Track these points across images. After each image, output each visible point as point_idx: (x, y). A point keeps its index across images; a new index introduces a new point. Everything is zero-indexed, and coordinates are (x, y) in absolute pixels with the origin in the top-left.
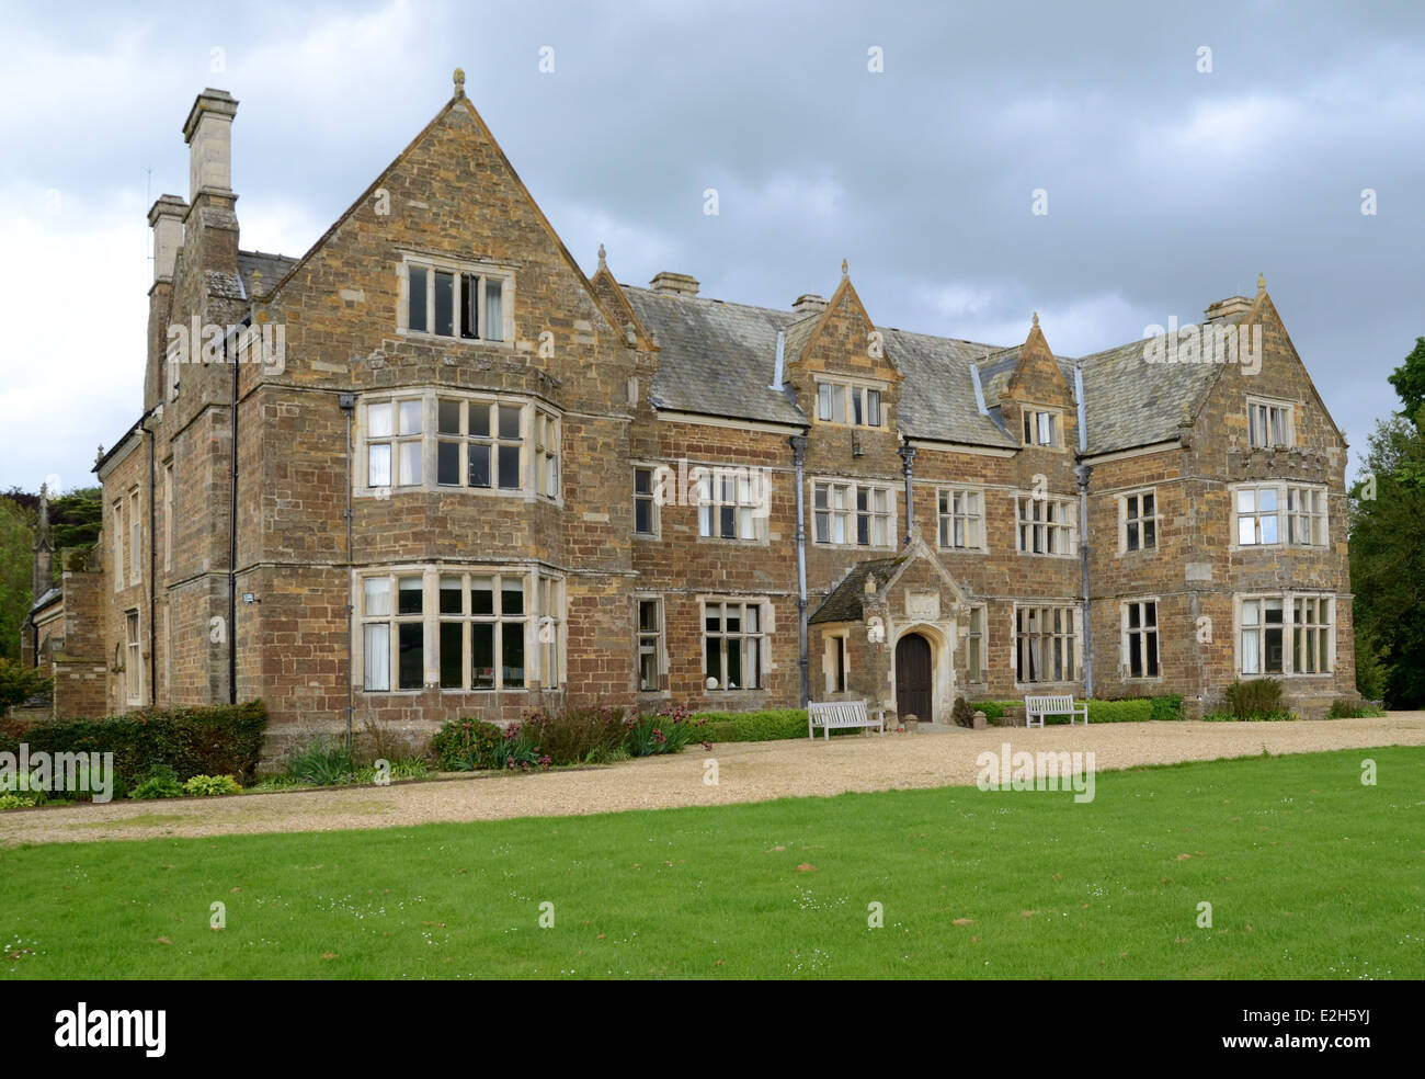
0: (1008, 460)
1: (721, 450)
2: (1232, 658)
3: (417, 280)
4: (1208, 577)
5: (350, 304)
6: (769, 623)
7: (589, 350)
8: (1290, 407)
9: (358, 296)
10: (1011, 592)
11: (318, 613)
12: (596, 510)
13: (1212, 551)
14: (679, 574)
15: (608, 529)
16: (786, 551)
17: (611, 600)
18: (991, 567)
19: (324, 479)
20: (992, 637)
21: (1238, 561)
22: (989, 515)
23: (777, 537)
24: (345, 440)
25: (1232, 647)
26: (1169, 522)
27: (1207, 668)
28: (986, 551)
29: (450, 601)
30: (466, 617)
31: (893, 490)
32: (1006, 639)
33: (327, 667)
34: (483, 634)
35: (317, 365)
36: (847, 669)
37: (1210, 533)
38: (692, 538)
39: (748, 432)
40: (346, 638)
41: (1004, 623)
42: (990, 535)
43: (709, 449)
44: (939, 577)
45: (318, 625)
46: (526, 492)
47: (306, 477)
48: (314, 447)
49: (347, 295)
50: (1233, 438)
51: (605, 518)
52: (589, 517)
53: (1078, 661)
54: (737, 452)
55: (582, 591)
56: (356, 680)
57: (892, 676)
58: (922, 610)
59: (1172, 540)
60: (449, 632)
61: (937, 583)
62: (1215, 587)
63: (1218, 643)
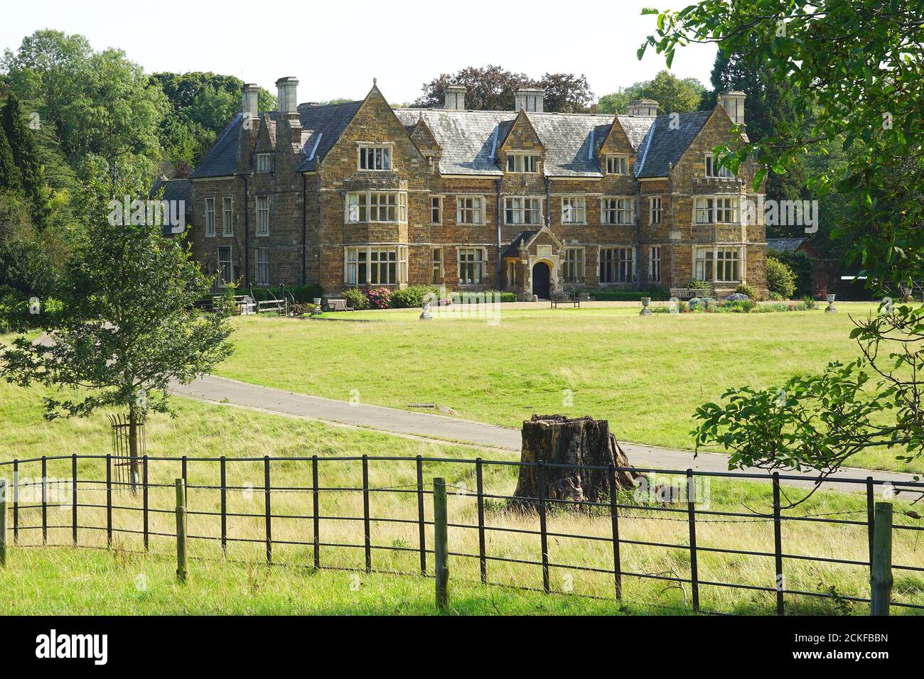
0: (599, 181)
1: (466, 188)
2: (691, 274)
3: (363, 151)
4: (679, 238)
5: (343, 163)
6: (485, 257)
7: (417, 169)
9: (346, 160)
10: (598, 242)
11: (335, 260)
12: (418, 223)
13: (682, 226)
14: (449, 238)
15: (422, 230)
16: (493, 228)
17: (422, 254)
18: (587, 231)
19: (337, 218)
20: (587, 262)
21: (694, 230)
22: (587, 208)
23: (489, 222)
24: (343, 206)
25: (691, 269)
26: (665, 212)
27: (676, 278)
28: (585, 224)
29: (374, 256)
30: (379, 262)
31: (542, 198)
32: (594, 263)
33: (337, 277)
34: (383, 266)
35: (335, 183)
36: (515, 277)
37: (681, 218)
38: (454, 224)
39: (478, 179)
40: (343, 268)
41: (594, 256)
42: (588, 216)
43: (462, 188)
44: (552, 240)
45: (335, 264)
46: (397, 221)
47: (331, 218)
48: (334, 209)
49: (343, 160)
50: (697, 174)
51: (421, 226)
53: (634, 273)
54: (474, 188)
55: (414, 251)
56: (346, 281)
57: (531, 280)
58: (544, 253)
59: (666, 221)
60: (374, 266)
61: (550, 242)
62: (683, 242)
63: (683, 267)
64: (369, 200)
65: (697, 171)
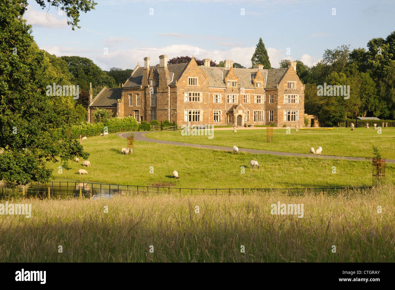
0: (253, 90)
2: (283, 119)
3: (189, 79)
5: (184, 83)
6: (221, 113)
7: (205, 85)
8: (295, 82)
10: (254, 109)
11: (181, 114)
12: (205, 102)
13: (280, 104)
14: (211, 107)
15: (207, 104)
16: (224, 104)
17: (207, 112)
18: (251, 105)
19: (182, 100)
20: (251, 115)
21: (284, 105)
22: (251, 98)
23: (222, 102)
24: (183, 96)
25: (283, 117)
26: (275, 100)
27: (279, 120)
28: (250, 103)
29: (194, 113)
30: (195, 114)
31: (238, 95)
32: (253, 115)
33: (182, 119)
34: (196, 116)
35: (181, 89)
36: (231, 119)
37: (280, 101)
38: (213, 103)
39: (219, 89)
40: (184, 116)
41: (252, 113)
42: (251, 101)
43: (215, 91)
44: (242, 108)
46: (200, 102)
47: (180, 100)
48: (181, 98)
50: (285, 88)
51: (206, 103)
52: (205, 103)
53: (264, 119)
54: (218, 91)
55: (204, 111)
56: (185, 120)
57: (236, 121)
58: (240, 112)
59: (275, 102)
60: (194, 116)
61: (242, 109)
62: (281, 109)
63: (281, 117)
64: (192, 94)
65: (285, 86)
